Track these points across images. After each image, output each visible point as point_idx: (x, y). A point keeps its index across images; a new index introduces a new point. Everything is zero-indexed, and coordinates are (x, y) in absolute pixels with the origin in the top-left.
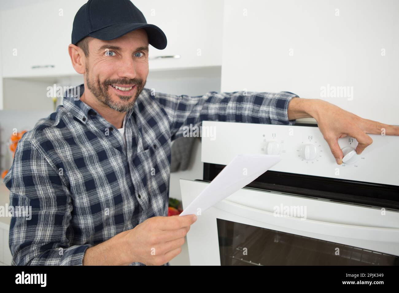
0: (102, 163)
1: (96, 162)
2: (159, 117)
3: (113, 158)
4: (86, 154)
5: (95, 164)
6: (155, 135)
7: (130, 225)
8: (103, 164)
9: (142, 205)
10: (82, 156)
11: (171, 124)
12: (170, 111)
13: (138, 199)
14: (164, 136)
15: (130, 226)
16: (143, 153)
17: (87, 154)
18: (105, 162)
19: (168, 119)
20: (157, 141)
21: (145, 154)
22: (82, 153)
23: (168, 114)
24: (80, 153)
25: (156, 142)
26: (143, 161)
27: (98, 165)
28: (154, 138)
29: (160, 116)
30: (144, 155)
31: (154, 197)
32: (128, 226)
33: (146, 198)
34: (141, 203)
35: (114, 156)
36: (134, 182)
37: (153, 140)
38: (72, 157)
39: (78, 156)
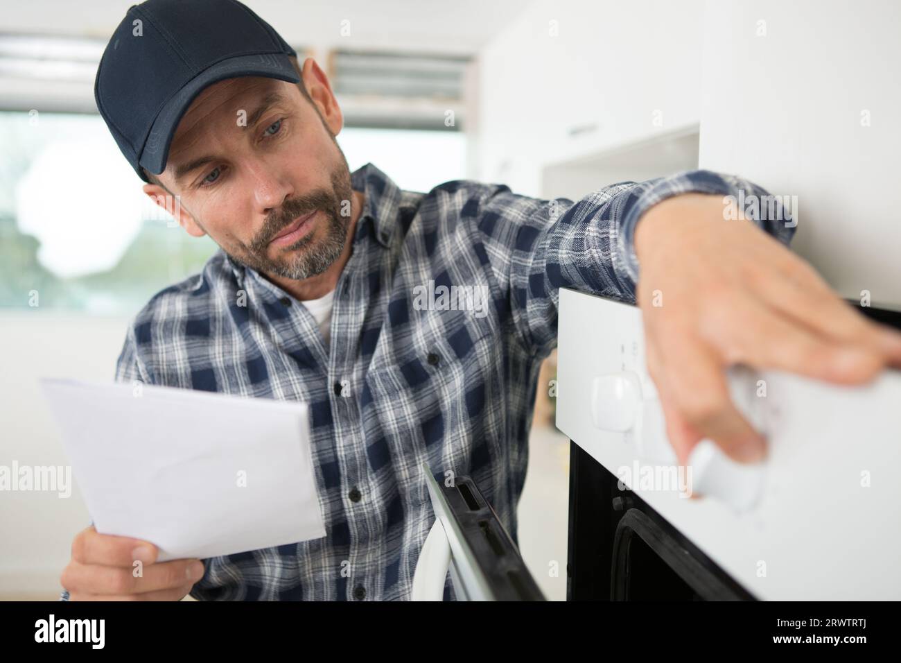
0: (258, 388)
1: (244, 384)
2: (461, 271)
3: (277, 378)
4: (218, 360)
5: (241, 388)
6: (441, 323)
7: (330, 570)
8: (260, 390)
9: (354, 519)
10: (210, 364)
11: (496, 292)
12: (499, 253)
13: (347, 502)
14: (468, 328)
15: (328, 573)
16: (381, 375)
17: (220, 362)
18: (263, 387)
19: (489, 276)
20: (444, 343)
21: (386, 378)
22: (210, 357)
23: (491, 261)
24: (205, 358)
25: (442, 346)
26: (378, 396)
27: (248, 391)
28: (437, 334)
29: (467, 267)
30: (383, 381)
31: (414, 509)
32: (321, 571)
33: (377, 505)
34: (352, 514)
35: (281, 374)
36: (343, 453)
37: (431, 338)
38: (188, 365)
39: (201, 364)
